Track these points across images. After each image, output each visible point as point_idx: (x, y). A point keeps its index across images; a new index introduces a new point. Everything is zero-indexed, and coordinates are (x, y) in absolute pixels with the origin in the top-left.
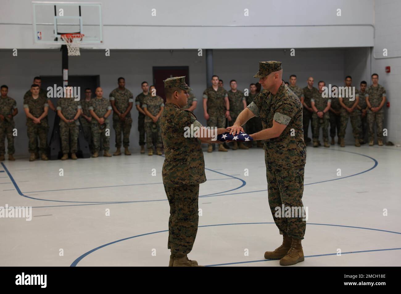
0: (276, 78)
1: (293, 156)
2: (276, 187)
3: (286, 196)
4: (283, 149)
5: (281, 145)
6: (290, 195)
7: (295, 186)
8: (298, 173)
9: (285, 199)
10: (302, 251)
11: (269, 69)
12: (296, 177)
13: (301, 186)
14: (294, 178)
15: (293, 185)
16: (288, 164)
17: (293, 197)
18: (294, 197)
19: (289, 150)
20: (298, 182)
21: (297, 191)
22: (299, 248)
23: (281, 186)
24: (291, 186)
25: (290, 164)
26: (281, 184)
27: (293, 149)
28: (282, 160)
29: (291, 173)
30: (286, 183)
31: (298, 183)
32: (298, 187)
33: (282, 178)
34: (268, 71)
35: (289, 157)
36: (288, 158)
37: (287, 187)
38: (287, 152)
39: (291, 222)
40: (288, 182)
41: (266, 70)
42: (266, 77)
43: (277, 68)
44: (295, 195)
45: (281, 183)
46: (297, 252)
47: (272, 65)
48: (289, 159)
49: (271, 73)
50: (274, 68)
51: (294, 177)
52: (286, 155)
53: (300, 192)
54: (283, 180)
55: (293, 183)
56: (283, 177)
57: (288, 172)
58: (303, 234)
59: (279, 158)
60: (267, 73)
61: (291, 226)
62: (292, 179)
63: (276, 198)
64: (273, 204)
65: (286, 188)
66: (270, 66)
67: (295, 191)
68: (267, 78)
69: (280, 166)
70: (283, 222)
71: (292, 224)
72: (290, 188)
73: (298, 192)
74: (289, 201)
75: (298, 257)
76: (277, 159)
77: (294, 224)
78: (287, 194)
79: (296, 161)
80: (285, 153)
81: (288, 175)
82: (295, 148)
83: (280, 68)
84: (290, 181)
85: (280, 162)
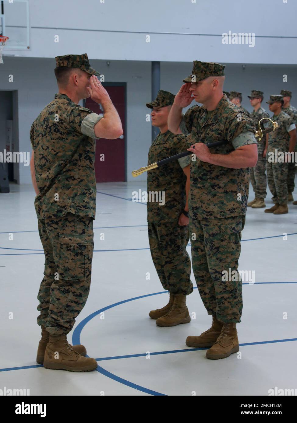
0: (214, 86)
1: (230, 201)
2: (202, 248)
3: (216, 262)
4: (218, 190)
5: (216, 184)
6: (222, 260)
7: (229, 248)
8: (234, 229)
9: (214, 266)
10: (236, 339)
11: (205, 72)
12: (231, 234)
13: (238, 248)
14: (228, 236)
15: (226, 246)
16: (221, 212)
17: (225, 262)
18: (226, 264)
19: (226, 192)
20: (234, 241)
21: (232, 255)
22: (233, 334)
23: (208, 246)
24: (224, 248)
25: (225, 212)
26: (208, 244)
27: (232, 191)
28: (215, 206)
29: (223, 229)
30: (216, 243)
31: (233, 243)
32: (233, 248)
33: (210, 235)
34: (205, 74)
35: (225, 202)
36: (222, 203)
37: (218, 248)
38: (223, 195)
39: (222, 298)
40: (219, 242)
41: (202, 72)
42: (201, 81)
43: (218, 72)
44: (229, 260)
45: (208, 242)
46: (231, 339)
47: (211, 66)
48: (224, 204)
49: (208, 77)
50: (213, 71)
51: (228, 234)
52: (221, 199)
53: (235, 256)
54: (211, 237)
55: (226, 243)
56: (213, 234)
57: (220, 228)
58: (239, 315)
59: (211, 202)
60: (203, 77)
61: (222, 303)
62: (225, 237)
63: (203, 264)
64: (198, 271)
65: (216, 250)
66: (208, 66)
67: (228, 255)
68: (201, 83)
69: (210, 213)
70: (211, 298)
71: (223, 300)
72: (221, 250)
73: (233, 257)
74: (219, 268)
75: (232, 346)
76: (207, 203)
77: (226, 302)
78: (217, 259)
79: (234, 209)
80: (220, 196)
81: (219, 232)
82: (236, 190)
83: (221, 72)
84: (222, 241)
85: (211, 208)
